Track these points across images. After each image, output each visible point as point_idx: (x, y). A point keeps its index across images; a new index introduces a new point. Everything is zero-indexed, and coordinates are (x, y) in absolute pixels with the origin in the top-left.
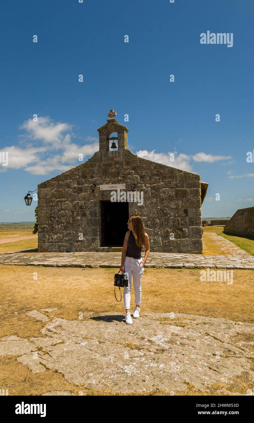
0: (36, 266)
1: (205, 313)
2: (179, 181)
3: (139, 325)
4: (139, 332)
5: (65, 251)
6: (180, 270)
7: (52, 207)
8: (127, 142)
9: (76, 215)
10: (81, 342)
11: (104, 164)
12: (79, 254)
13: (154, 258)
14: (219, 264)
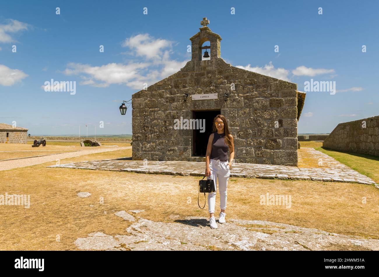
0: (129, 172)
1: (296, 223)
2: (274, 90)
3: (224, 230)
4: (223, 236)
5: (157, 159)
6: (272, 180)
7: (146, 116)
8: (220, 50)
9: (168, 125)
10: (164, 241)
11: (196, 73)
12: (171, 163)
13: (245, 169)
14: (316, 176)
